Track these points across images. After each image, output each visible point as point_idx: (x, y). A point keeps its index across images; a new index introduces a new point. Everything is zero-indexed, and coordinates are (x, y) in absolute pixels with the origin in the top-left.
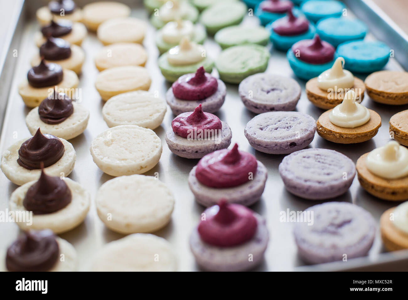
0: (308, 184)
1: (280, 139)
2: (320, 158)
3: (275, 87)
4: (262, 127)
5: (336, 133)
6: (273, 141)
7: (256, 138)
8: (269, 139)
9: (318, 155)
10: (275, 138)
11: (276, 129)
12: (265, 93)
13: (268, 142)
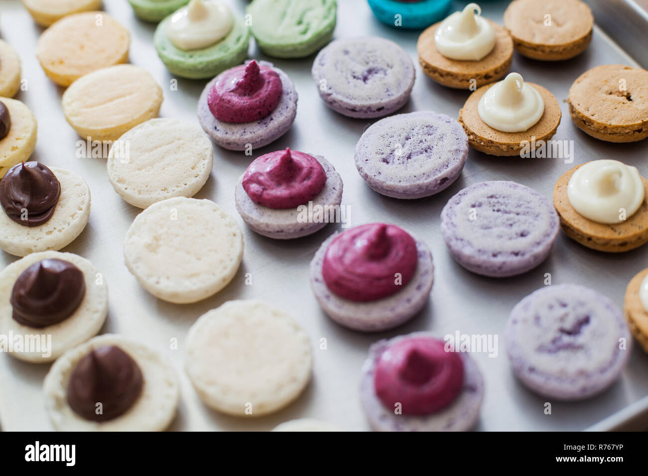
0: (499, 260)
1: (424, 177)
2: (498, 202)
3: (371, 65)
4: (384, 156)
5: (501, 144)
6: (415, 183)
7: (384, 182)
8: (407, 181)
9: (492, 197)
10: (415, 176)
11: (409, 157)
12: (361, 82)
13: (407, 187)
